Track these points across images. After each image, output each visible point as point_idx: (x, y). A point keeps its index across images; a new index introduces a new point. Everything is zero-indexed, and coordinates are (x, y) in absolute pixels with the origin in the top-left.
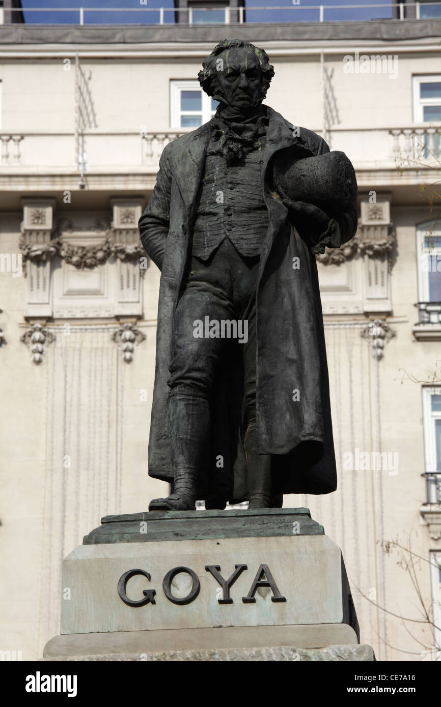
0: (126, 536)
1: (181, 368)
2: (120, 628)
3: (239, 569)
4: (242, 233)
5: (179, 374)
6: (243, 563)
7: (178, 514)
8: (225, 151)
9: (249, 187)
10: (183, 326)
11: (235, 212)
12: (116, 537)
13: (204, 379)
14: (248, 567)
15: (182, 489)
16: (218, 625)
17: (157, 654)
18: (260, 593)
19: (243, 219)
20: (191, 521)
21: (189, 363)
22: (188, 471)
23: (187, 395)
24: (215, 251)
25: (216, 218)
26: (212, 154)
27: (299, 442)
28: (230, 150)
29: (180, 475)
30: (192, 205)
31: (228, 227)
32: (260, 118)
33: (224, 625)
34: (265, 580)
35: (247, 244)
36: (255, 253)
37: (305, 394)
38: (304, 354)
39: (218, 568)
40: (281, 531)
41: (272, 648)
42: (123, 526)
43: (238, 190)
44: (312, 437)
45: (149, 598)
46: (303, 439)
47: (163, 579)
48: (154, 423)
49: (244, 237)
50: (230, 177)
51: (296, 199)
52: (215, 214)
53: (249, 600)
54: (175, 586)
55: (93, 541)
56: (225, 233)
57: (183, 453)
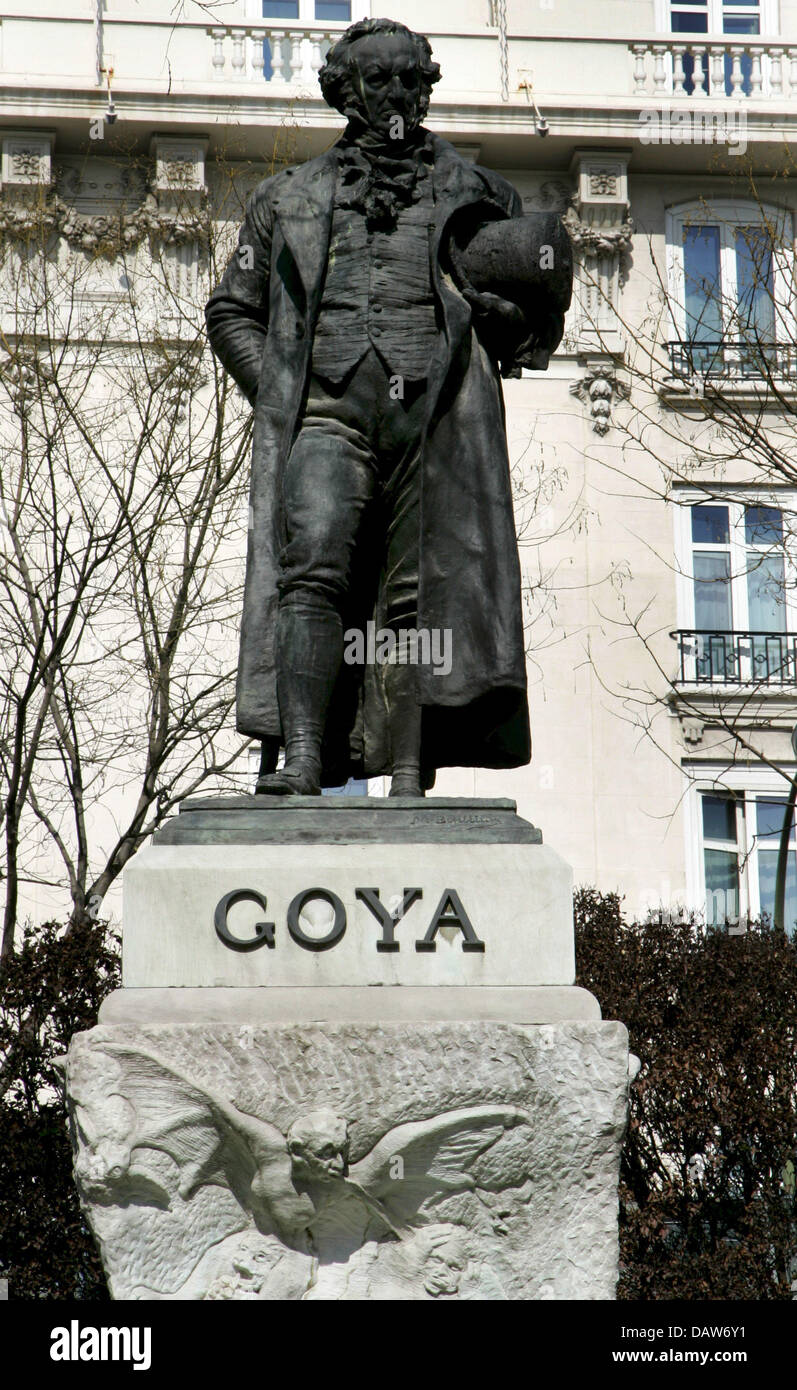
0: (223, 833)
1: (301, 561)
2: (219, 982)
3: (410, 895)
4: (398, 341)
5: (298, 570)
6: (414, 885)
7: (304, 802)
8: (369, 204)
9: (407, 265)
10: (302, 491)
11: (387, 305)
12: (205, 835)
13: (338, 582)
14: (424, 894)
15: (302, 759)
16: (376, 982)
17: (284, 1027)
18: (443, 935)
19: (398, 318)
20: (327, 814)
21: (315, 555)
22: (310, 729)
23: (310, 605)
24: (355, 368)
25: (353, 314)
26: (345, 207)
27: (487, 688)
28: (378, 203)
29: (298, 735)
30: (315, 291)
31: (375, 330)
32: (417, 151)
33: (386, 982)
34: (449, 914)
35: (405, 360)
36: (419, 375)
37: (499, 611)
38: (496, 544)
39: (376, 893)
40: (471, 836)
41: (469, 1022)
42: (216, 816)
43: (391, 269)
44: (508, 682)
45: (265, 936)
46: (495, 684)
47: (287, 906)
48: (246, 646)
49: (402, 348)
50: (376, 247)
51: (480, 288)
52: (352, 308)
53: (425, 946)
54: (307, 918)
55: (171, 840)
56: (370, 339)
57: (302, 701)
